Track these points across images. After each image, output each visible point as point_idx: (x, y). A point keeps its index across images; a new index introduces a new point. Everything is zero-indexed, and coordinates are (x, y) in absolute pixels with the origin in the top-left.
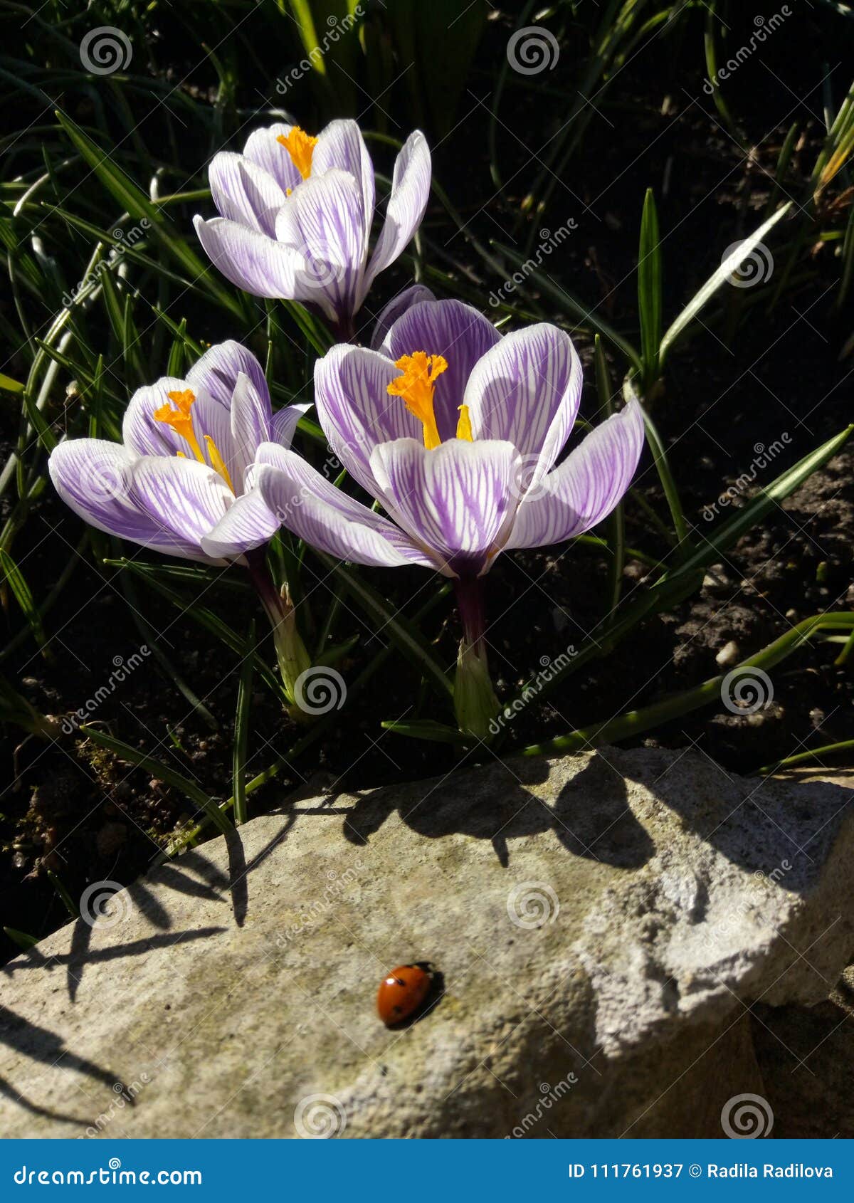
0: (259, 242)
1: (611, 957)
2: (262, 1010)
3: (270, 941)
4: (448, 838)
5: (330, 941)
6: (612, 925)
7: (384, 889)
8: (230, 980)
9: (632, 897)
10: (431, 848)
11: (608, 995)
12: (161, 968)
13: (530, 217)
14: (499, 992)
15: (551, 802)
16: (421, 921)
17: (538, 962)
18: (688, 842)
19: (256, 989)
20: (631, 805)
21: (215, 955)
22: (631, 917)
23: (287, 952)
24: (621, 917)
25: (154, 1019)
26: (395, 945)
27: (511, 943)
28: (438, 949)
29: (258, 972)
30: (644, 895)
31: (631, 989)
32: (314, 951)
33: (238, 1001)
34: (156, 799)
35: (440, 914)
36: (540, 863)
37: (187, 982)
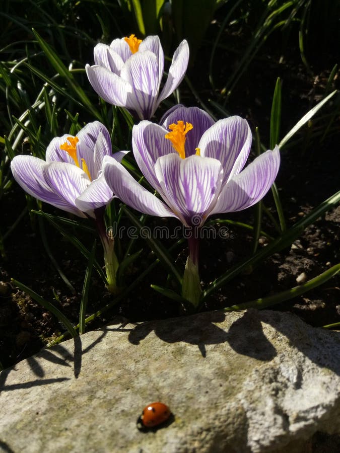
0: (113, 77)
1: (257, 402)
2: (82, 417)
3: (90, 385)
4: (177, 343)
5: (118, 387)
6: (257, 387)
7: (146, 365)
8: (69, 402)
9: (267, 374)
10: (169, 347)
11: (255, 421)
12: (37, 395)
13: (224, 97)
14: (200, 416)
15: (226, 330)
16: (163, 380)
17: (220, 402)
18: (292, 351)
19: (81, 407)
20: (265, 333)
21: (63, 391)
22: (266, 383)
23: (97, 391)
24: (261, 383)
25: (30, 419)
26: (150, 390)
27: (207, 392)
28: (171, 393)
29: (82, 400)
30: (272, 373)
31: (266, 418)
32: (111, 391)
33: (72, 412)
34: (45, 322)
35: (172, 377)
36: (221, 356)
37: (48, 402)
